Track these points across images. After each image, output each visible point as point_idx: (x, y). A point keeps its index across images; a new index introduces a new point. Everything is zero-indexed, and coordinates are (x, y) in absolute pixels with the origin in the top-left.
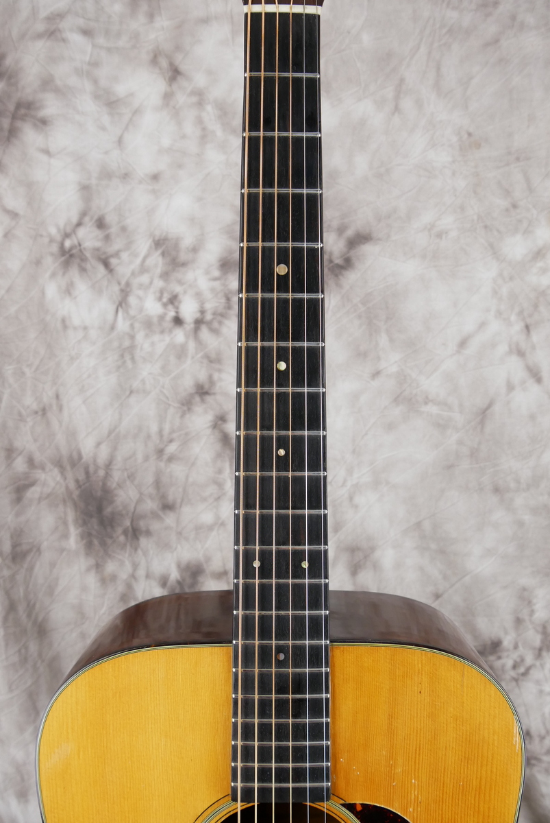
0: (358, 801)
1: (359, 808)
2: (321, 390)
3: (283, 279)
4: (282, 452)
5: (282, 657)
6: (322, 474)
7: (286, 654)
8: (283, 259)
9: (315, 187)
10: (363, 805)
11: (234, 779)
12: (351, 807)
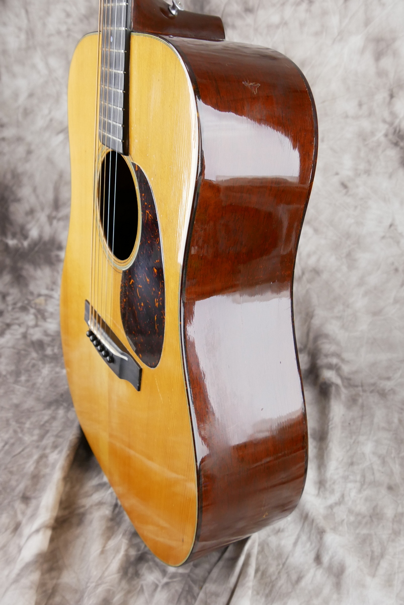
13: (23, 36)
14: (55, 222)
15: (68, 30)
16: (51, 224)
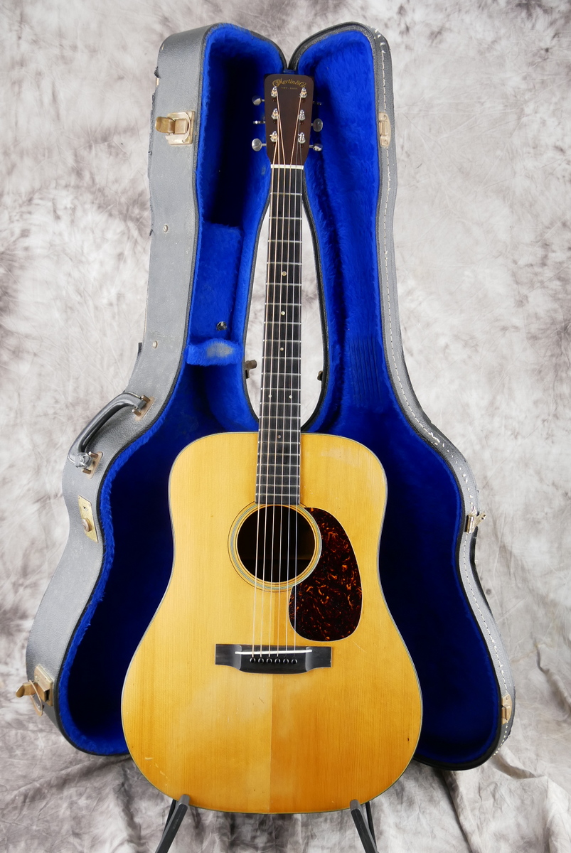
0: (312, 507)
1: (312, 510)
2: (299, 324)
3: (284, 278)
4: (282, 349)
5: (280, 437)
6: (299, 358)
7: (282, 436)
8: (285, 270)
9: (299, 240)
10: (314, 509)
11: (257, 492)
12: (308, 509)
13: (12, 415)
14: (21, 589)
15: (55, 413)
16: (16, 592)
